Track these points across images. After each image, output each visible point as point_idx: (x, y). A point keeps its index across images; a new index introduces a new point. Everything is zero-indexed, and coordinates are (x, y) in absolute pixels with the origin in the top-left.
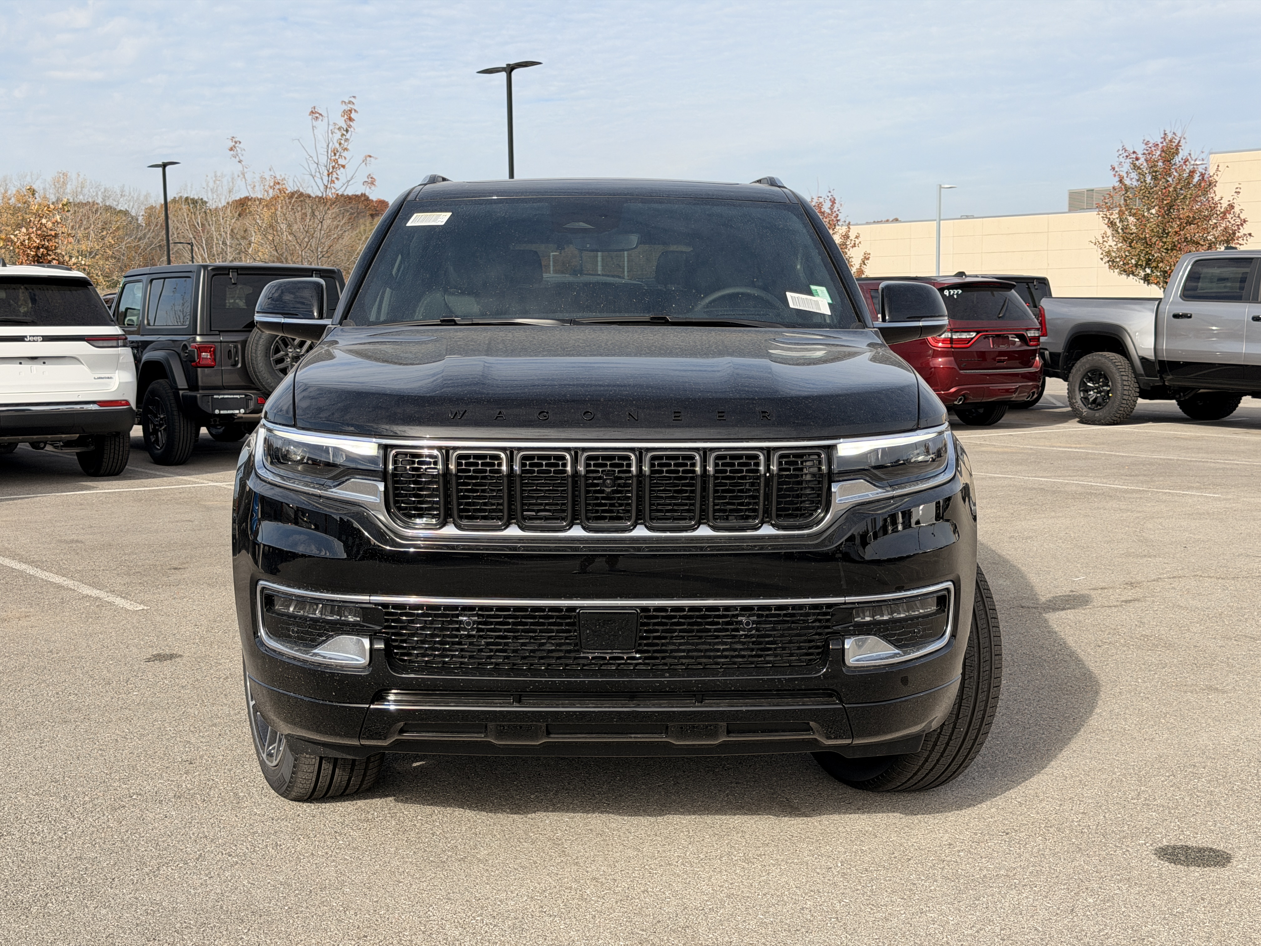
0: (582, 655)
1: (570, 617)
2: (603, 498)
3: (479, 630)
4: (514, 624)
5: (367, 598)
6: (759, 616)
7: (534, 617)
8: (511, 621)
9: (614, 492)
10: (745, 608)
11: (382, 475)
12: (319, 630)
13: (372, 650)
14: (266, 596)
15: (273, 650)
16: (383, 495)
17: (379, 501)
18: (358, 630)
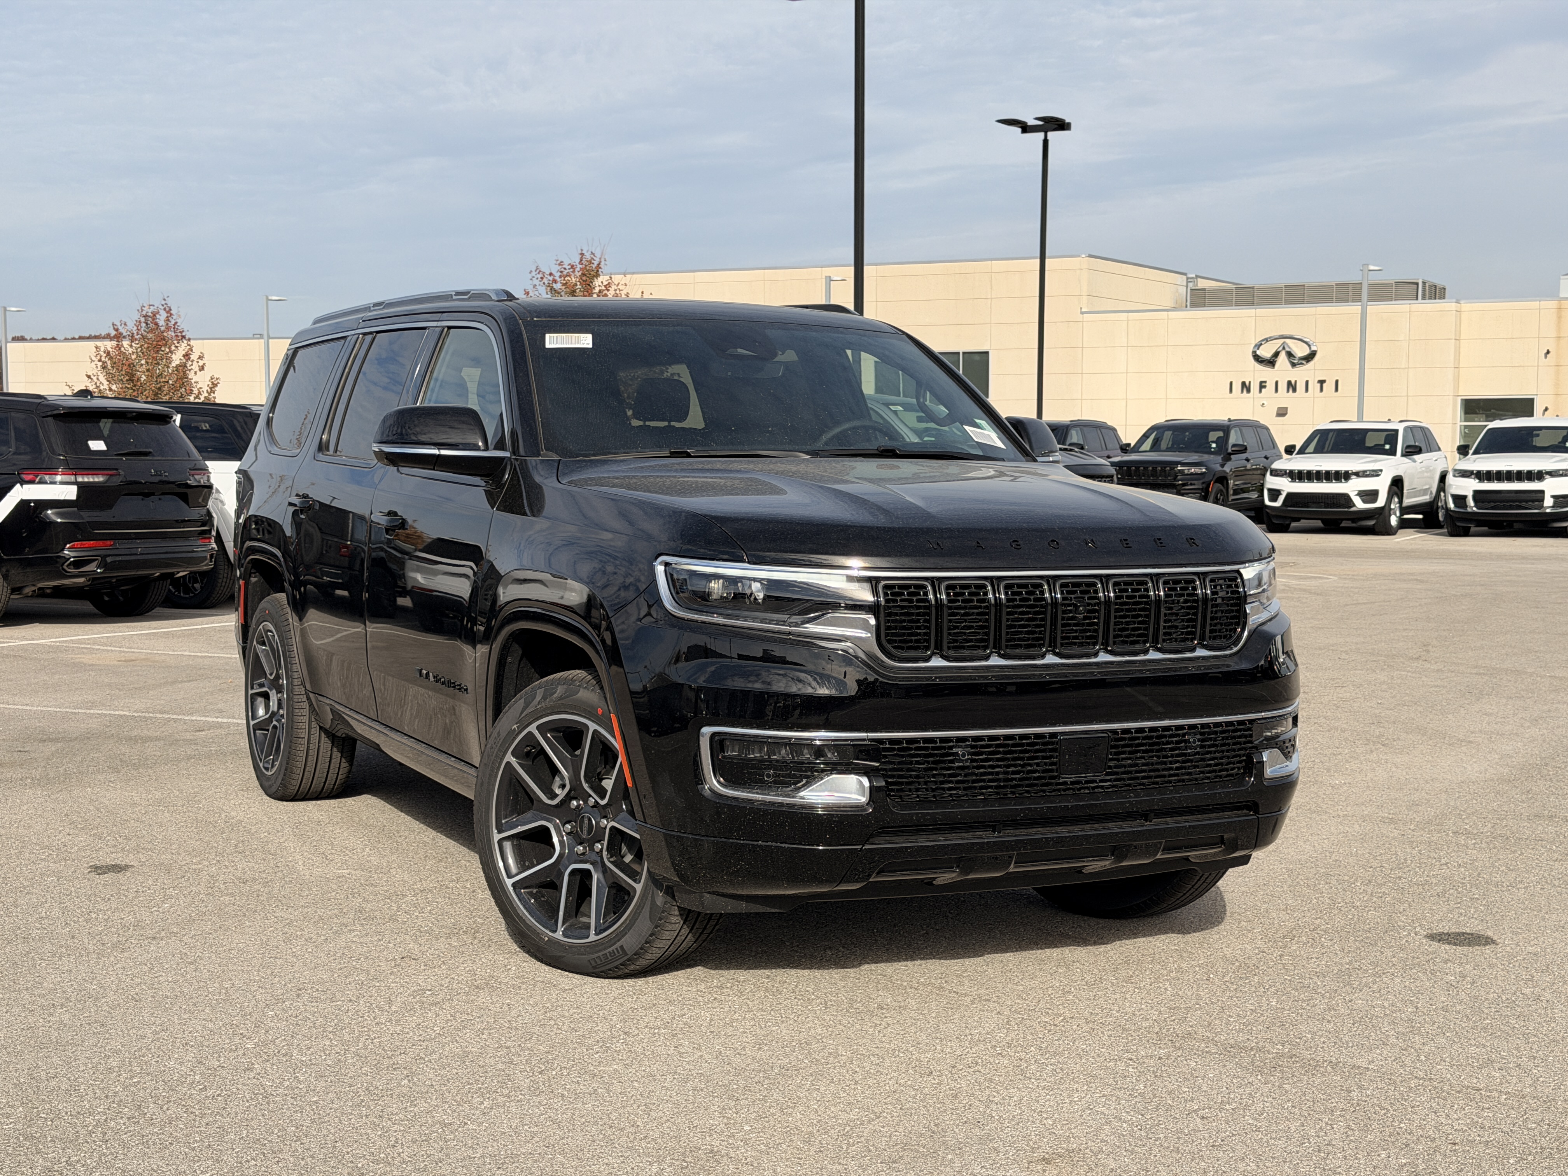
0: (1061, 780)
1: (1053, 743)
2: (1075, 625)
3: (973, 761)
4: (1005, 753)
5: (865, 734)
6: (1202, 734)
7: (1022, 745)
8: (1001, 750)
9: (1085, 618)
10: (1192, 727)
11: (872, 609)
12: (806, 771)
13: (872, 788)
14: (718, 742)
15: (736, 799)
16: (874, 629)
17: (869, 635)
18: (853, 768)
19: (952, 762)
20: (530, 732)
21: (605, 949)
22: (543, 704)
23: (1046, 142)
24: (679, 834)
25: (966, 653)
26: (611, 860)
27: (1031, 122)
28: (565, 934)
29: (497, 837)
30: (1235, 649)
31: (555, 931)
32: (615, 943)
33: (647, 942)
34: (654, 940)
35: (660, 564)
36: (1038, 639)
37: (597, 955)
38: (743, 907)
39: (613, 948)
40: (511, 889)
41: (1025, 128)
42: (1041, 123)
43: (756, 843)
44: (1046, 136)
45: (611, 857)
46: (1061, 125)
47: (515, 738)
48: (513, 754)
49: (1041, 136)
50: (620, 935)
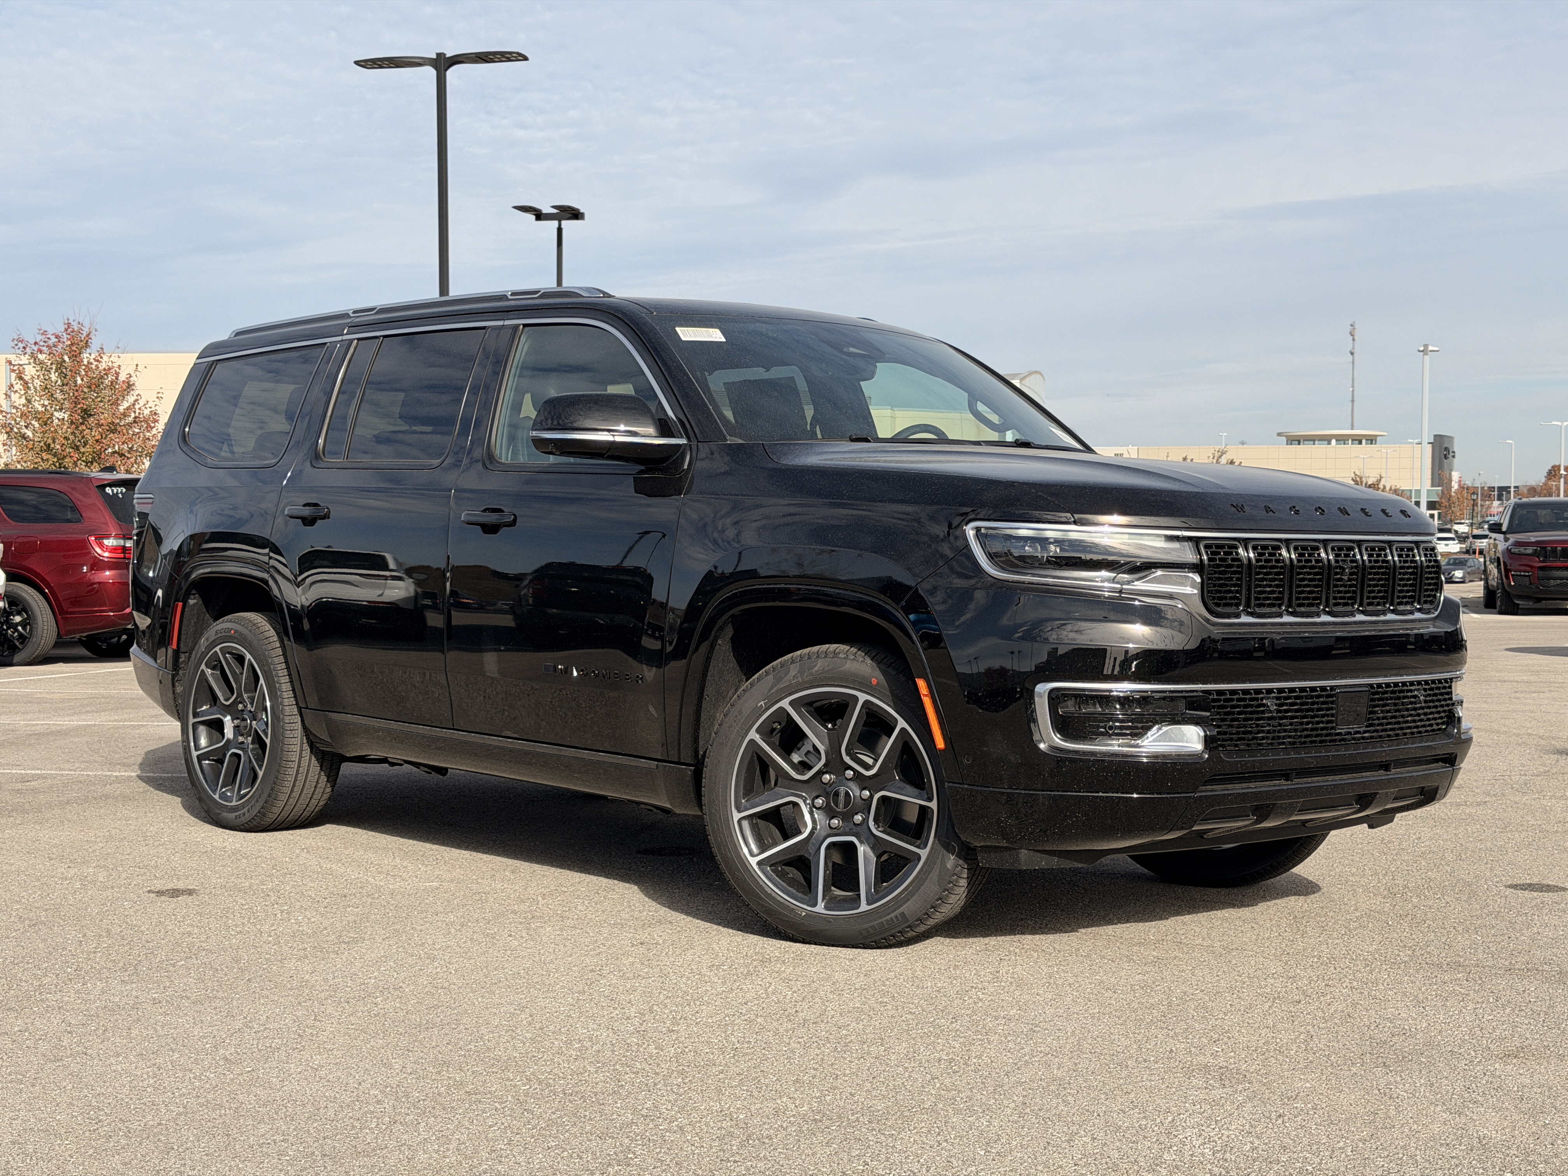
0: (1338, 731)
1: (1332, 696)
2: (1342, 586)
3: (1278, 711)
4: (1300, 704)
5: (1198, 686)
7: (1312, 697)
8: (1298, 701)
9: (1348, 580)
10: (1419, 683)
11: (1197, 568)
12: (1147, 722)
13: (1206, 736)
14: (1055, 697)
15: (1076, 752)
16: (1200, 586)
17: (1196, 591)
18: (1189, 718)
19: (1263, 712)
20: (781, 709)
21: (881, 917)
22: (800, 679)
23: (560, 230)
24: (1008, 791)
25: (1267, 610)
26: (879, 829)
27: (547, 210)
28: (826, 908)
29: (736, 816)
30: (1437, 613)
31: (815, 905)
32: (895, 910)
33: (932, 907)
34: (940, 905)
35: (972, 529)
36: (1315, 599)
37: (871, 924)
38: (1055, 863)
39: (892, 915)
40: (756, 868)
41: (539, 216)
42: (555, 211)
43: (1096, 794)
44: (560, 225)
45: (879, 827)
46: (575, 214)
47: (761, 715)
48: (757, 731)
49: (555, 224)
50: (898, 902)
